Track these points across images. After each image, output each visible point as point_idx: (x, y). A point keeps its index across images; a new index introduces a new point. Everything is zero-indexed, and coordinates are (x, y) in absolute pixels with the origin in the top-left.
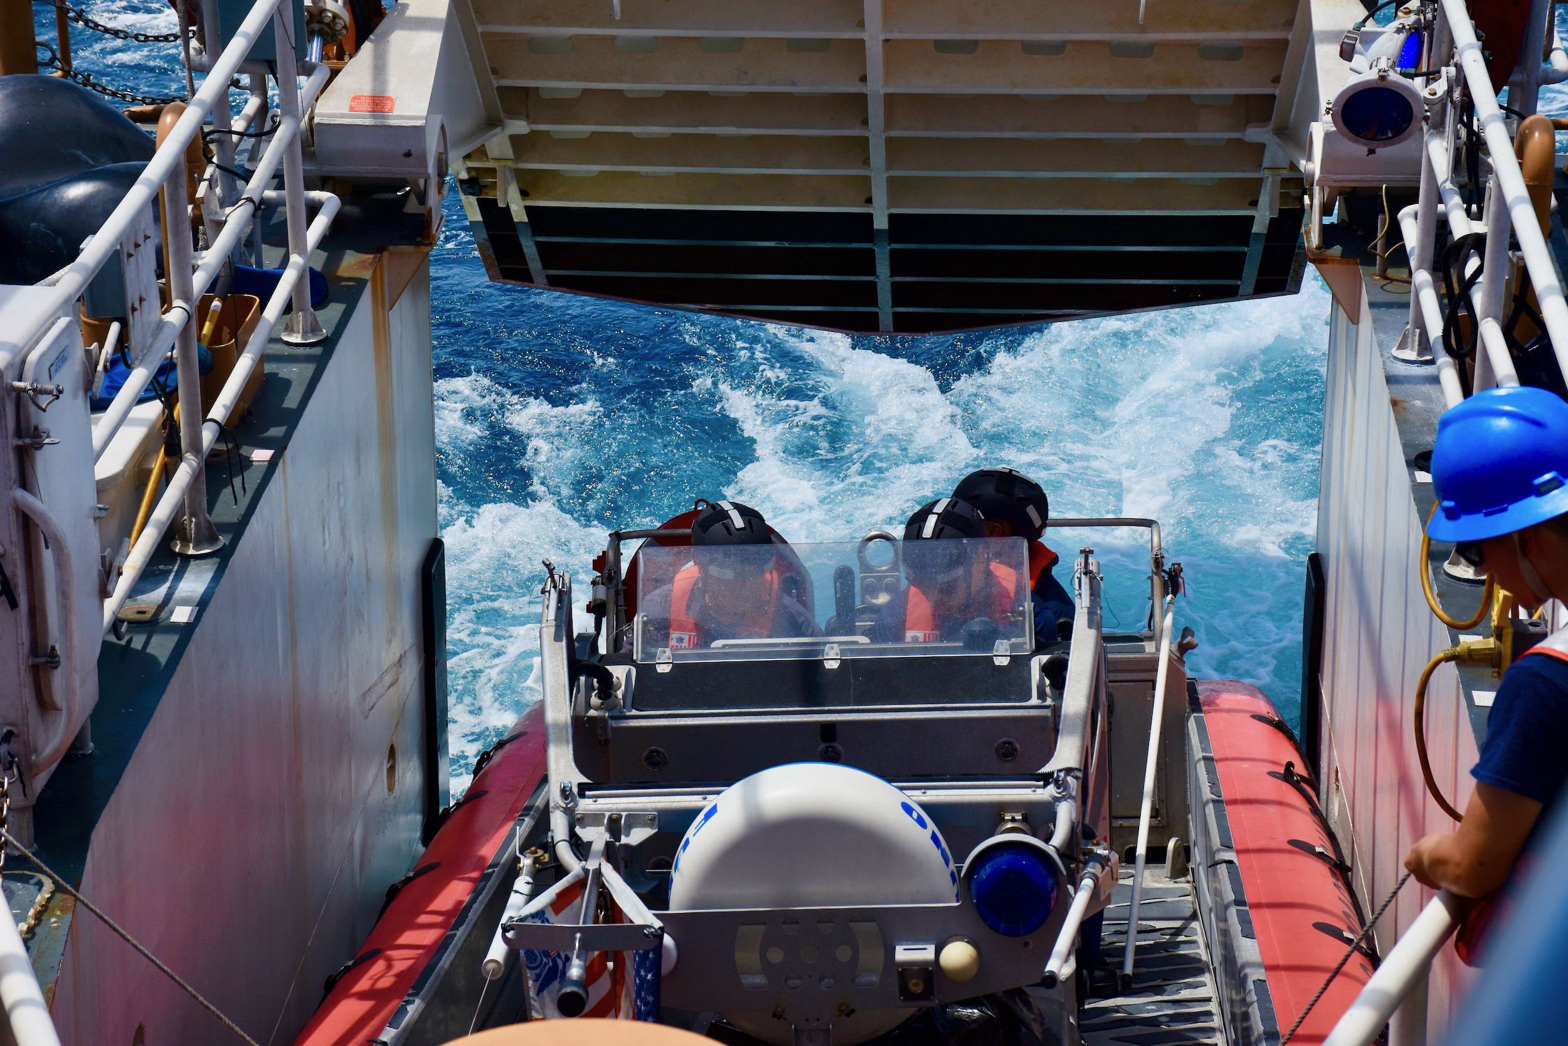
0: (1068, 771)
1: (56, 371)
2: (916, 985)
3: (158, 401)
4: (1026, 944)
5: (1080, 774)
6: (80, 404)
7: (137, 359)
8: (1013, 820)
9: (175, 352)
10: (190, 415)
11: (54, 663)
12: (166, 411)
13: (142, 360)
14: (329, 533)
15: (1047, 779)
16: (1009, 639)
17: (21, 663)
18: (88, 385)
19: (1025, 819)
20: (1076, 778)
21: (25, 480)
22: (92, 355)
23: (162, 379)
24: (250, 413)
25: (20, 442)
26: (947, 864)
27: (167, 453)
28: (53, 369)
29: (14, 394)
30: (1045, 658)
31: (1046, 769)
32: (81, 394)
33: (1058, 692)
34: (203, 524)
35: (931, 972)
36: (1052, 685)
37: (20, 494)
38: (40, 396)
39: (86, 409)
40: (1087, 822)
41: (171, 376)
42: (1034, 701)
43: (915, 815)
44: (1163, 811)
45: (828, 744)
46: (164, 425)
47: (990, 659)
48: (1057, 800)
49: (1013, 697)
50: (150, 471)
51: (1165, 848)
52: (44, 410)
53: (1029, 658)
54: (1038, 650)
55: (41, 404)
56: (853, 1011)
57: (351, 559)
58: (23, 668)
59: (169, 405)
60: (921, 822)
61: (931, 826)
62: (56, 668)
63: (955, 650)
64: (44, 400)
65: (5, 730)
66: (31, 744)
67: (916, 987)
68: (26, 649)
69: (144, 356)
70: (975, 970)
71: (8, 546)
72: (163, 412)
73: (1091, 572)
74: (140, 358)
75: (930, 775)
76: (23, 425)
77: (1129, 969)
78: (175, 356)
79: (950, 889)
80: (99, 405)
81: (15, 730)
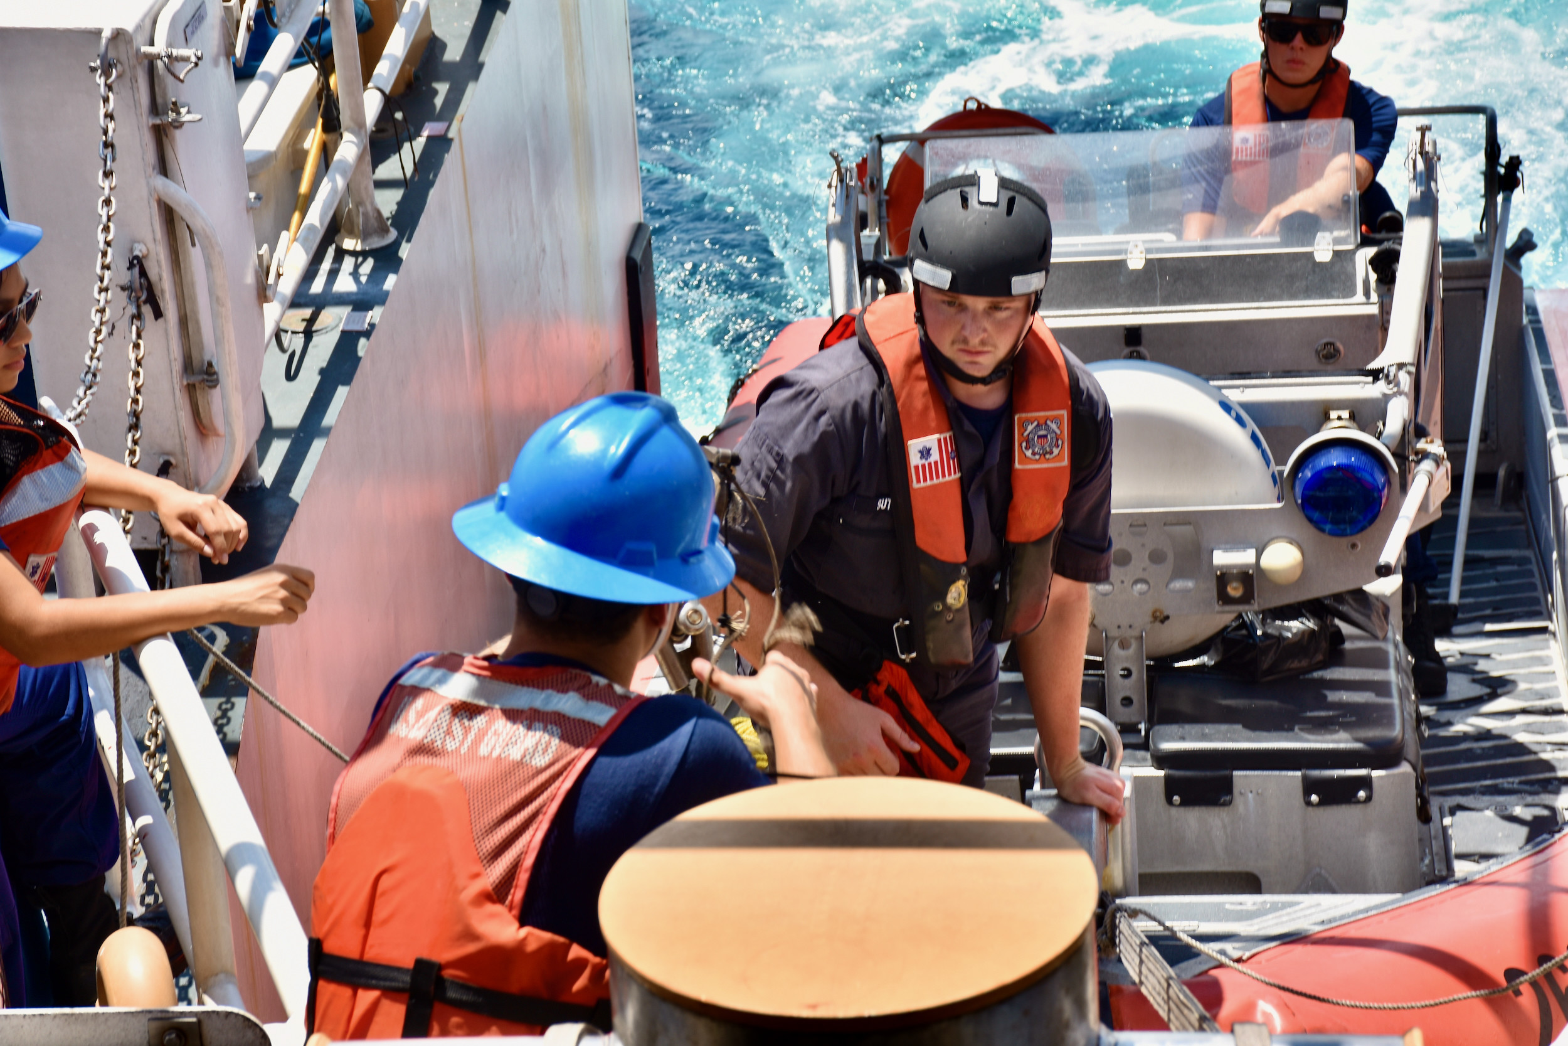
0: (1401, 366)
1: (193, 33)
2: (1235, 589)
3: (310, 66)
4: (1354, 546)
5: (1413, 369)
6: (223, 74)
7: (283, 15)
8: (1339, 418)
9: (327, 5)
10: (348, 82)
11: (211, 381)
12: (321, 79)
13: (290, 18)
14: (517, 221)
15: (1376, 374)
16: (1331, 231)
17: (175, 381)
18: (229, 50)
19: (1352, 417)
20: (1409, 373)
21: (163, 167)
22: (232, 13)
23: (314, 40)
24: (417, 78)
25: (158, 121)
26: (1268, 464)
27: (326, 129)
28: (189, 31)
29: (146, 62)
30: (1371, 251)
31: (1373, 365)
32: (222, 60)
33: (1386, 288)
34: (371, 213)
35: (1252, 576)
36: (1379, 281)
37: (160, 181)
38: (176, 64)
39: (229, 77)
40: (1419, 420)
41: (325, 36)
42: (1360, 297)
43: (1233, 414)
44: (1493, 434)
45: (1132, 349)
46: (319, 96)
47: (1311, 254)
48: (1386, 398)
49: (1335, 294)
50: (305, 153)
51: (1495, 475)
52: (182, 81)
53: (1352, 253)
54: (1365, 242)
55: (177, 73)
56: (1167, 618)
57: (544, 250)
58: (177, 387)
59: (326, 69)
60: (1239, 420)
61: (1251, 425)
62: (215, 386)
63: (1272, 245)
64: (182, 71)
65: (161, 461)
66: (192, 476)
67: (1235, 590)
68: (177, 366)
69: (292, 12)
70: (1298, 573)
71: (151, 246)
72: (318, 80)
73: (1427, 153)
74: (287, 14)
75: (1249, 373)
76: (159, 100)
77: (1454, 598)
78: (327, 10)
79: (1271, 490)
80: (244, 73)
81: (173, 461)
